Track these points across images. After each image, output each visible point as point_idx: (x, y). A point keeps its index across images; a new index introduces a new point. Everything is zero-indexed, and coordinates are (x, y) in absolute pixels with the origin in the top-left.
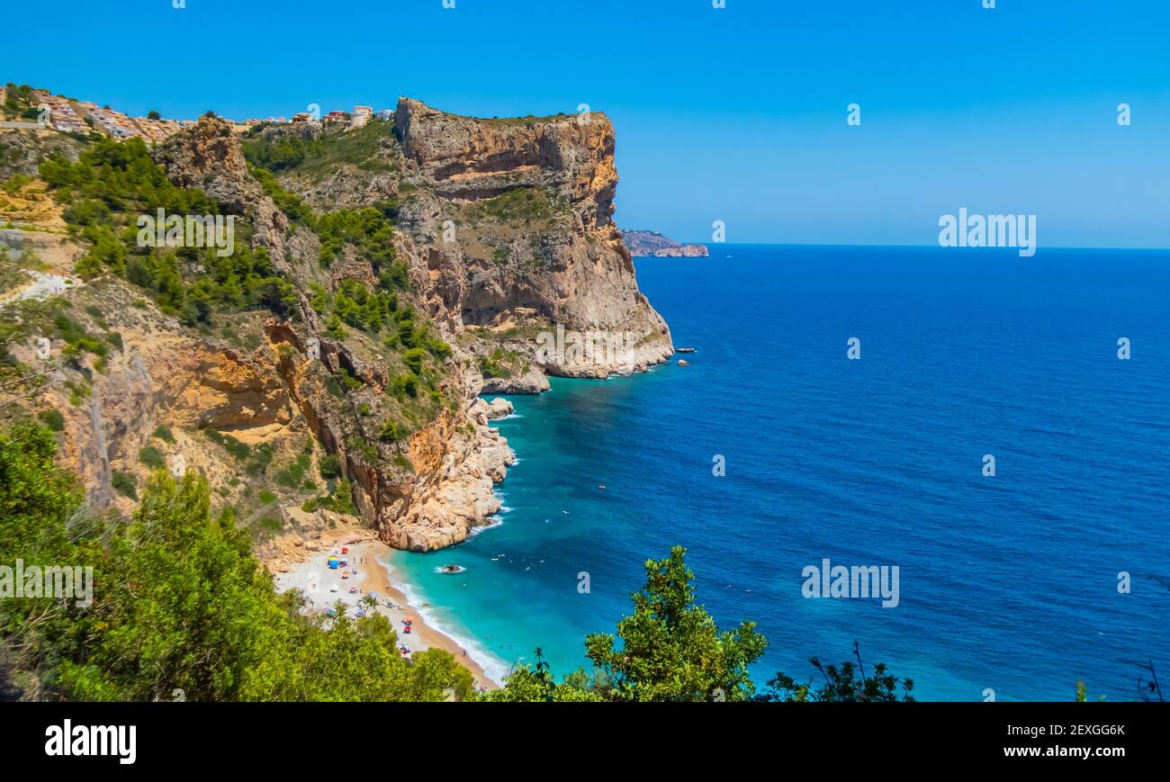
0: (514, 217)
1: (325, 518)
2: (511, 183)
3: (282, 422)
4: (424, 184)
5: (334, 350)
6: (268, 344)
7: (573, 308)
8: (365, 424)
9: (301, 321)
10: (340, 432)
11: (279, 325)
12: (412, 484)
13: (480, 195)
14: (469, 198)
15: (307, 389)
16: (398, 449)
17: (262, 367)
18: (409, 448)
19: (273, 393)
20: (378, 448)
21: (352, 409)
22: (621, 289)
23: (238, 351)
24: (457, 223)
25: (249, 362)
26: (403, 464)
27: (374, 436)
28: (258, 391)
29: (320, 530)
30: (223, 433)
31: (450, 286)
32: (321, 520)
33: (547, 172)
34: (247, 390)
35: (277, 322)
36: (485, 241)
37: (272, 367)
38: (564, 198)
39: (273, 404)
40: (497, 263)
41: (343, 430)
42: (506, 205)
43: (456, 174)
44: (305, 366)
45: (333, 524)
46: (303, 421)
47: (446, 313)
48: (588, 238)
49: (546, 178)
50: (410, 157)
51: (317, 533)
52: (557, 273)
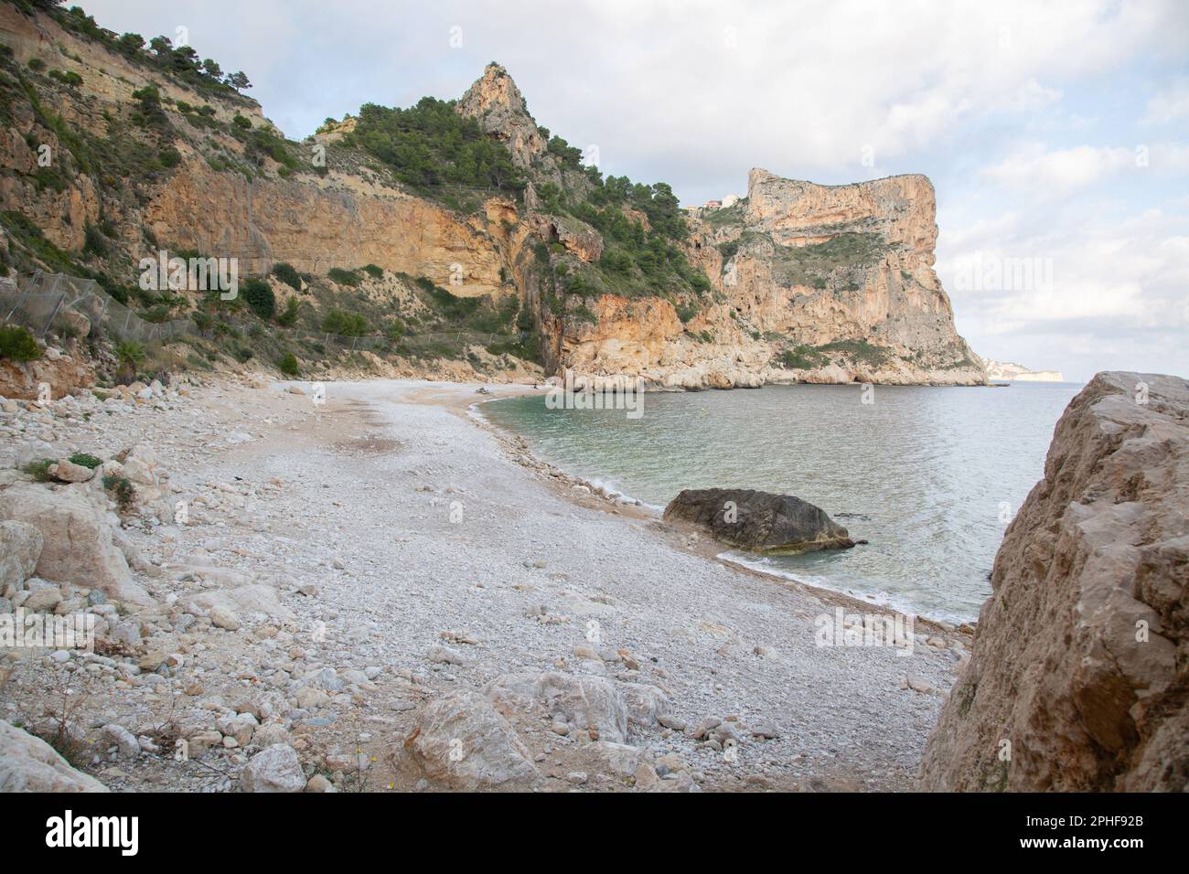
1: (507, 362)
2: (838, 231)
3: (495, 285)
4: (763, 231)
5: (546, 222)
6: (486, 213)
7: (883, 328)
8: (559, 282)
9: (523, 201)
10: (537, 291)
11: (504, 204)
12: (590, 333)
13: (810, 242)
14: (801, 243)
15: (520, 258)
16: (584, 303)
17: (473, 228)
18: (595, 304)
19: (484, 254)
20: (564, 301)
21: (552, 270)
22: (935, 321)
23: (454, 212)
24: (787, 259)
25: (462, 222)
26: (584, 314)
27: (563, 291)
28: (471, 250)
29: (499, 369)
30: (436, 286)
31: (760, 288)
32: (503, 362)
33: (870, 221)
34: (460, 249)
35: (502, 201)
36: (808, 272)
37: (484, 231)
38: (882, 240)
39: (486, 266)
40: (816, 288)
41: (541, 289)
42: (831, 247)
43: (790, 224)
44: (522, 239)
45: (513, 367)
46: (513, 285)
47: (756, 312)
48: (903, 274)
49: (868, 225)
50: (752, 212)
51: (495, 370)
52: (869, 296)
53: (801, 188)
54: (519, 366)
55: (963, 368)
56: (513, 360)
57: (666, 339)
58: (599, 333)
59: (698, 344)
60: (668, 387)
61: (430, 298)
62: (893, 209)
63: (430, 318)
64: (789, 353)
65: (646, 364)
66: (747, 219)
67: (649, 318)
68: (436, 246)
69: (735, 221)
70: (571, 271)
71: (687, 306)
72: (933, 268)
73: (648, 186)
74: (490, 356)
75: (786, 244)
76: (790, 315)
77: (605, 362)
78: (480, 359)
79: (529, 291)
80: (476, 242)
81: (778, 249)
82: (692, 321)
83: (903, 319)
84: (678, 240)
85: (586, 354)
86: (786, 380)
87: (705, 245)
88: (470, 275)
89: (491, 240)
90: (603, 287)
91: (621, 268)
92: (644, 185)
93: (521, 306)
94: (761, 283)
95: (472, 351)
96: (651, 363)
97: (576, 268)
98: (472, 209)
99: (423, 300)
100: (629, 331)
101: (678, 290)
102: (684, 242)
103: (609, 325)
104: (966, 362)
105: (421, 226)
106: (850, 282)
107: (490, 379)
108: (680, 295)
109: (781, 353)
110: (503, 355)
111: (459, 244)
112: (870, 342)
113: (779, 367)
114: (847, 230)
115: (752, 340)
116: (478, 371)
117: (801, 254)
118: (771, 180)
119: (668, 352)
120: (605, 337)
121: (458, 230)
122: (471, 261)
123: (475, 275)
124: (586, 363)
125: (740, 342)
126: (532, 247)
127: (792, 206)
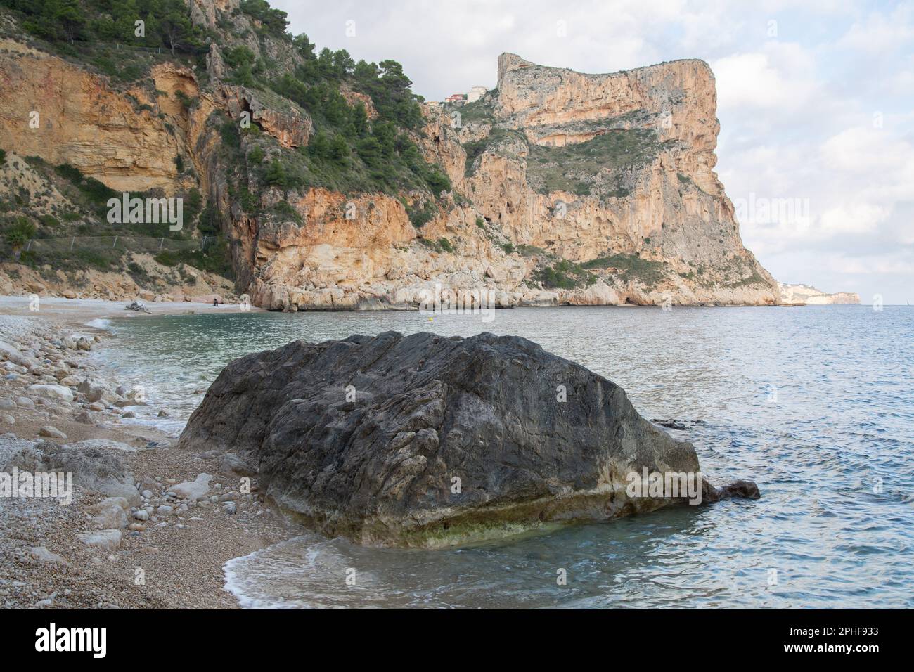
0: (600, 154)
1: (183, 274)
2: (603, 127)
3: (169, 176)
4: (515, 128)
5: (236, 95)
6: (154, 81)
7: (658, 240)
8: (253, 171)
9: (205, 68)
10: (225, 183)
11: (179, 71)
12: (292, 235)
13: (571, 140)
14: (560, 142)
15: (202, 142)
16: (285, 198)
17: (136, 100)
18: (300, 199)
19: (153, 136)
20: (259, 195)
21: (243, 156)
22: (717, 231)
23: (108, 79)
24: (544, 161)
25: (119, 92)
26: (285, 212)
27: (259, 182)
28: (135, 130)
29: (173, 284)
30: (87, 176)
31: (513, 193)
32: (178, 274)
33: (640, 115)
34: (119, 128)
35: (178, 68)
36: (569, 176)
37: (152, 104)
38: (655, 137)
39: (156, 151)
40: (579, 194)
41: (229, 181)
42: (595, 146)
43: (547, 119)
44: (204, 117)
45: (192, 281)
46: (193, 176)
47: (508, 222)
48: (680, 177)
49: (638, 120)
50: (503, 106)
51: (167, 286)
52: (641, 203)
53: (560, 76)
54: (200, 280)
55: (752, 285)
56: (193, 272)
57: (395, 246)
58: (306, 236)
59: (434, 253)
60: (395, 305)
61: (76, 191)
62: (667, 100)
63: (77, 218)
64: (548, 270)
65: (369, 276)
66: (496, 114)
67: (373, 219)
68: (84, 123)
69: (483, 116)
70: (269, 158)
71: (422, 207)
72: (714, 170)
73: (373, 64)
74: (160, 267)
75: (543, 143)
76: (549, 226)
77: (314, 273)
78: (146, 272)
79: (214, 184)
80: (141, 119)
81: (534, 149)
82: (427, 225)
83: (680, 230)
84: (411, 129)
85: (288, 264)
86: (546, 301)
87: (445, 139)
88: (134, 163)
89: (162, 117)
90: (311, 178)
91: (335, 156)
92: (369, 62)
93: (204, 204)
94: (513, 187)
95: (135, 261)
96: (375, 277)
97: (275, 154)
98: (134, 75)
99: (65, 194)
100: (345, 235)
101: (409, 188)
102: (418, 132)
103: (319, 226)
104: (756, 279)
105: (63, 96)
106: (618, 187)
107: (159, 297)
108: (412, 193)
109: (538, 270)
110: (179, 265)
111: (117, 121)
112: (643, 256)
113: (537, 287)
114: (614, 126)
115: (503, 253)
116: (142, 287)
117: (561, 155)
118: (525, 67)
119: (396, 262)
120: (315, 243)
121: (115, 101)
122: (135, 144)
123: (141, 163)
124: (289, 274)
125: (489, 256)
126: (217, 128)
127: (549, 98)
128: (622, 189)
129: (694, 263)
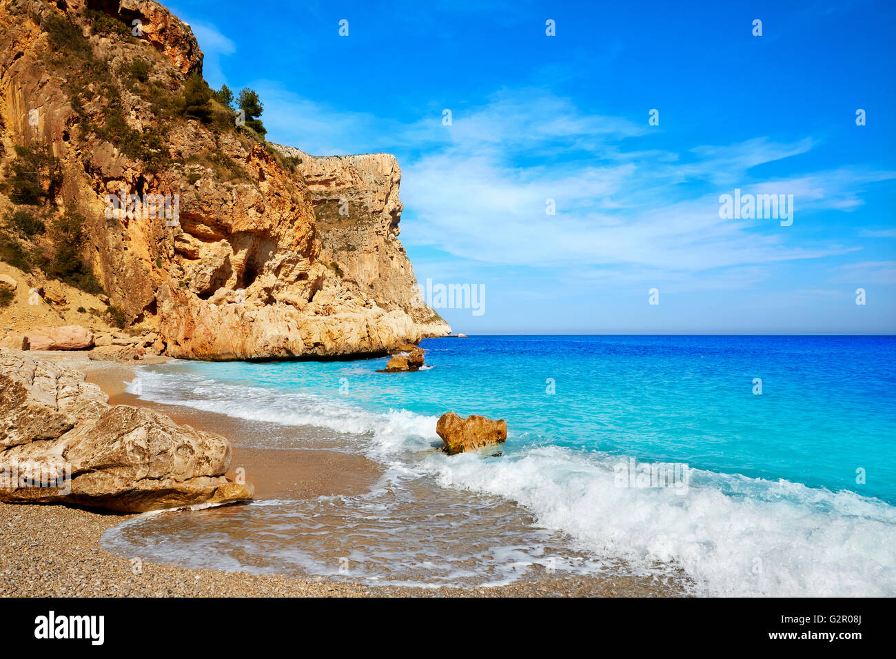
0: (328, 217)
2: (324, 197)
33: (353, 191)
38: (366, 208)
42: (321, 211)
49: (352, 195)
52: (366, 256)
62: (373, 181)
83: (389, 279)
106: (347, 243)
114: (333, 197)
128: (349, 245)
129: (401, 305)
